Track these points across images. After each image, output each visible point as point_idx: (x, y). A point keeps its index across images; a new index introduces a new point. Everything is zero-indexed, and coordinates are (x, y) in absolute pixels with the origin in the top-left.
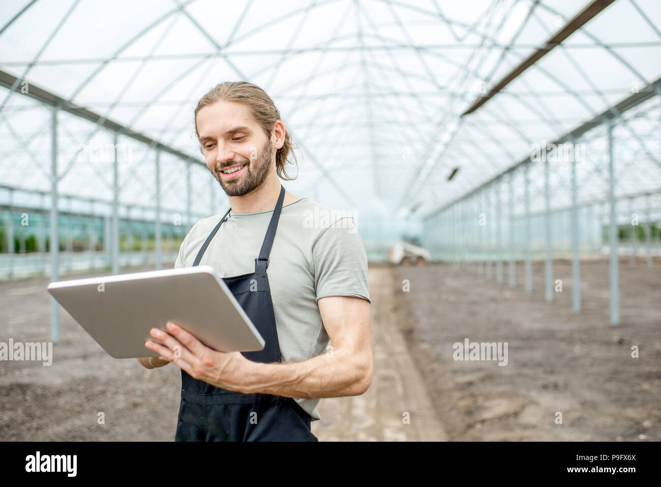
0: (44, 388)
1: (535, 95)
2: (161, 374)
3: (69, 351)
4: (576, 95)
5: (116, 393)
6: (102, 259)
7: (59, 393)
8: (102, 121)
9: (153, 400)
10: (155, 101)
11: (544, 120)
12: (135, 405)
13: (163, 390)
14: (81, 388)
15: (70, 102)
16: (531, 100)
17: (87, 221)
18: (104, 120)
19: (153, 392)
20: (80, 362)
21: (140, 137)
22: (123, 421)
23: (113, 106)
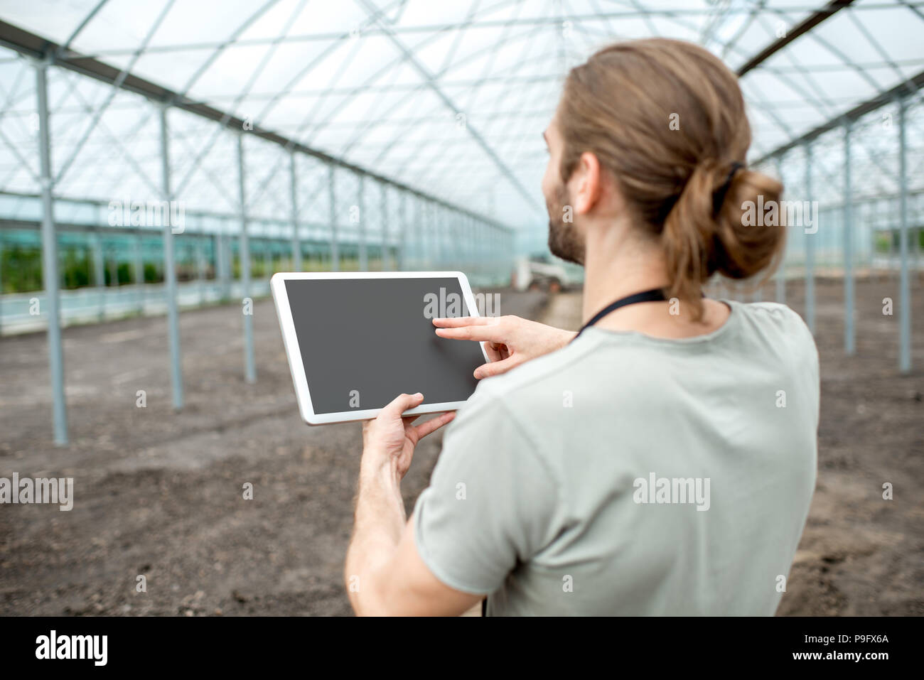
0: (180, 474)
1: (803, 70)
2: (324, 452)
3: (199, 421)
4: (859, 69)
5: (273, 481)
6: (215, 290)
7: (201, 482)
8: (227, 120)
9: (323, 489)
10: (286, 92)
11: (810, 101)
12: (303, 498)
13: (333, 476)
14: (227, 474)
15: (183, 96)
16: (797, 78)
17: (193, 242)
18: (228, 119)
19: (322, 478)
20: (215, 436)
21: (270, 136)
22: (292, 520)
23: (240, 99)
